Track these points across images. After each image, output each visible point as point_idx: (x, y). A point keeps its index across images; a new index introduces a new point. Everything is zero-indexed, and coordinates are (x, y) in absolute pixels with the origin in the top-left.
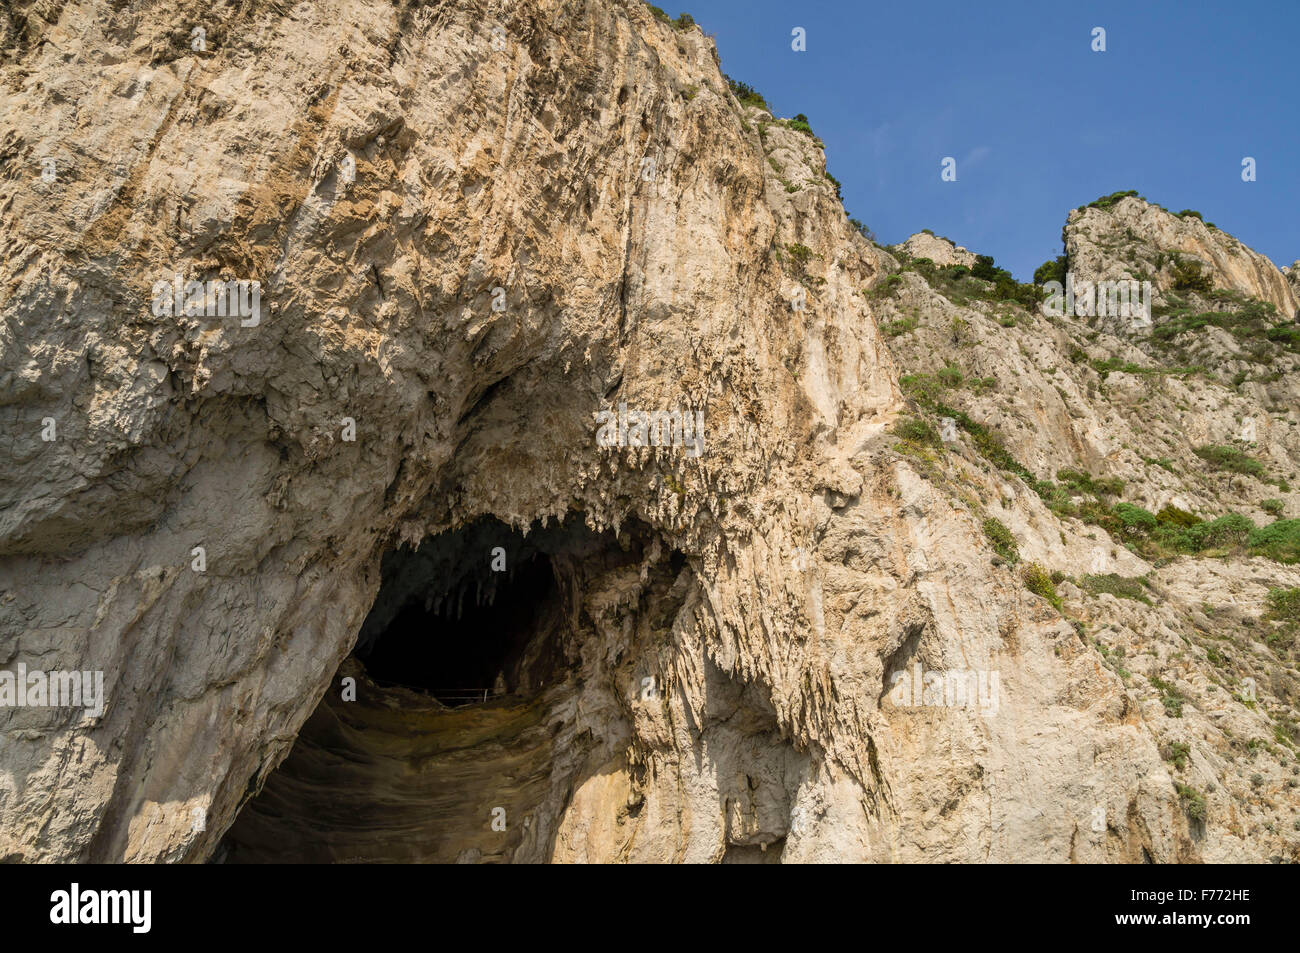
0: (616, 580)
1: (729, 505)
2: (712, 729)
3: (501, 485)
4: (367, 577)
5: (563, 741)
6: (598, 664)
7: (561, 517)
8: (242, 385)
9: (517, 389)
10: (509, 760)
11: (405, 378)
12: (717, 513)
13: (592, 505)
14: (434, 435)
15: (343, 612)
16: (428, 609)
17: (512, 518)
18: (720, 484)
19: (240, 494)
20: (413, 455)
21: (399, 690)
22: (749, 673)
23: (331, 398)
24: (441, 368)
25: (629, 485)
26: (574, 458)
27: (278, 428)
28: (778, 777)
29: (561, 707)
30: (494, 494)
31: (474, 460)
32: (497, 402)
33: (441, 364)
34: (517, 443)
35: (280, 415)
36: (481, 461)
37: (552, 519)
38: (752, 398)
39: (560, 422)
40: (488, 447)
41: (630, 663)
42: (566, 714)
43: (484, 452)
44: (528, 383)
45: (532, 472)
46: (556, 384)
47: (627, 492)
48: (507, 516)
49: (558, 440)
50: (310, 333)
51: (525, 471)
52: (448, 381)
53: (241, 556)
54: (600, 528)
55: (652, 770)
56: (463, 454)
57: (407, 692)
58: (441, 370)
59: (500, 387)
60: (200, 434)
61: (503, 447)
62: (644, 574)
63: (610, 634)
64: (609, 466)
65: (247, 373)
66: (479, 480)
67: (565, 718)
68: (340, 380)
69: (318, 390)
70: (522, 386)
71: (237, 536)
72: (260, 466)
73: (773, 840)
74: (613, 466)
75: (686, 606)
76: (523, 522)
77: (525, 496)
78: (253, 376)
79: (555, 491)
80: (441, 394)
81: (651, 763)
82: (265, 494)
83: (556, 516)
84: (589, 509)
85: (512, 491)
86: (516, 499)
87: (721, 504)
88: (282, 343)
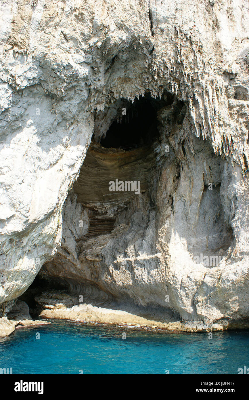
0: (165, 110)
1: (194, 83)
2: (197, 154)
3: (124, 89)
4: (89, 124)
5: (158, 158)
6: (164, 136)
7: (143, 96)
8: (32, 82)
9: (121, 58)
10: (145, 164)
11: (81, 66)
12: (191, 87)
13: (151, 90)
14: (97, 80)
15: (84, 136)
16: (118, 123)
17: (128, 98)
18: (191, 78)
19: (43, 112)
20: (92, 87)
21: (112, 148)
22: (205, 138)
23: (60, 79)
24: (93, 59)
25: (162, 82)
26: (144, 76)
27: (47, 91)
28: (218, 166)
29: (156, 149)
30: (122, 92)
31: (113, 83)
32: (116, 64)
33: (92, 58)
34: (126, 74)
35: (47, 88)
36: (116, 82)
37: (140, 96)
38: (199, 45)
39: (137, 66)
40: (117, 78)
41: (172, 135)
42: (158, 150)
43: (116, 79)
44: (124, 55)
45: (132, 83)
46: (133, 54)
47: (162, 85)
48: (127, 98)
49: (137, 72)
50: (47, 61)
51: (130, 83)
52: (96, 62)
53: (48, 129)
54: (155, 97)
55: (181, 166)
56: (110, 81)
57: (114, 149)
58: (93, 60)
59: (115, 58)
60: (25, 99)
61: (121, 77)
62: (173, 108)
63: (167, 126)
64: (154, 77)
65: (32, 78)
66: (117, 88)
67: (158, 151)
68: (60, 73)
69: (55, 77)
70: (122, 56)
71: (45, 124)
72: (46, 103)
73: (218, 183)
74: (156, 77)
75: (186, 117)
76: (132, 99)
77: (131, 91)
78: (34, 78)
79: (140, 87)
80: (95, 67)
81: (181, 164)
82: (50, 111)
83: (141, 95)
84: (151, 92)
85: (127, 90)
86: (129, 92)
87: (192, 83)
88: (40, 66)
